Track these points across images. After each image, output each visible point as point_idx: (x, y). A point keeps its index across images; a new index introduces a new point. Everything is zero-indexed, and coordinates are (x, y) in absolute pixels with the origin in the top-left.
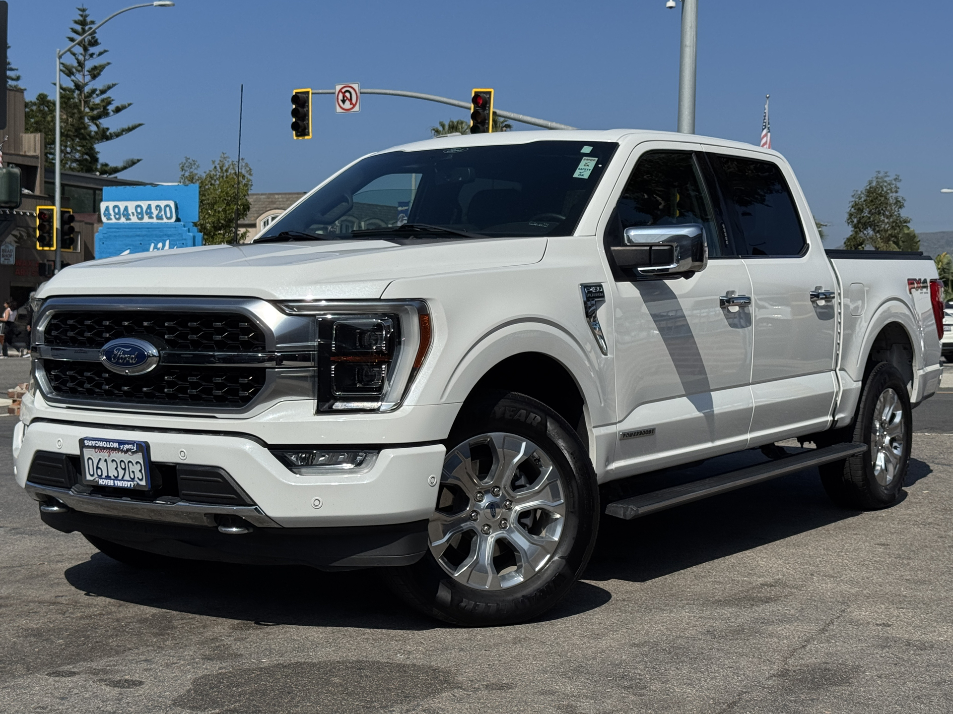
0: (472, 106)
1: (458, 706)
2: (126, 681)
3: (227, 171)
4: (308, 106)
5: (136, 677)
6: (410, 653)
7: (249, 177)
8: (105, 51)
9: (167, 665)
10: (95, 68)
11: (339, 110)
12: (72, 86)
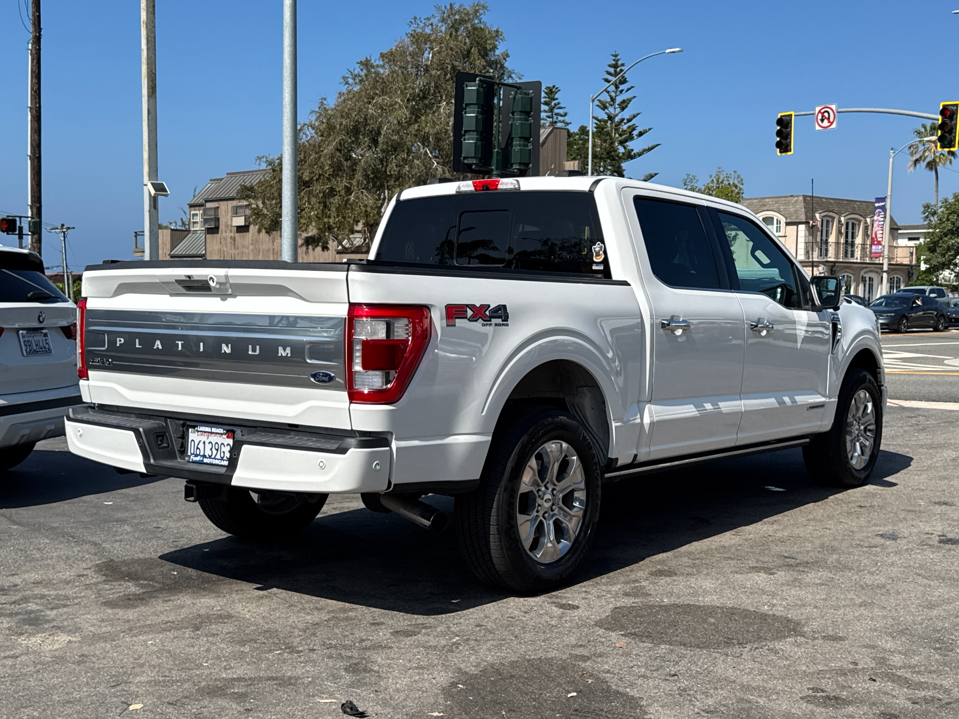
0: (940, 118)
1: (796, 649)
2: (569, 604)
3: (722, 182)
4: (791, 127)
5: (576, 603)
6: (774, 605)
7: (741, 186)
8: (632, 87)
9: (598, 597)
10: (624, 101)
11: (818, 128)
12: (606, 117)
